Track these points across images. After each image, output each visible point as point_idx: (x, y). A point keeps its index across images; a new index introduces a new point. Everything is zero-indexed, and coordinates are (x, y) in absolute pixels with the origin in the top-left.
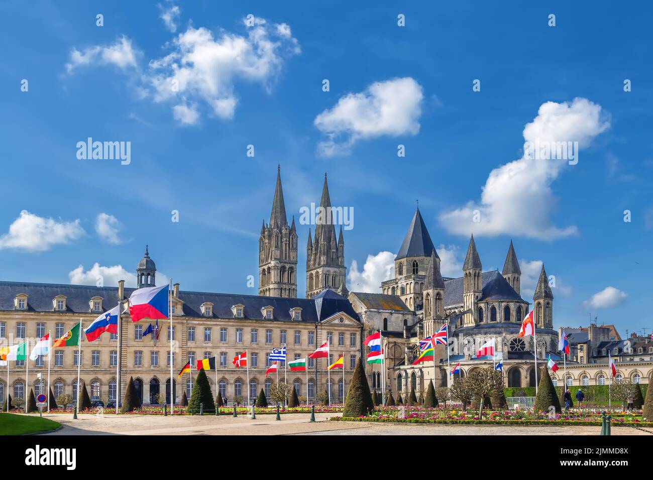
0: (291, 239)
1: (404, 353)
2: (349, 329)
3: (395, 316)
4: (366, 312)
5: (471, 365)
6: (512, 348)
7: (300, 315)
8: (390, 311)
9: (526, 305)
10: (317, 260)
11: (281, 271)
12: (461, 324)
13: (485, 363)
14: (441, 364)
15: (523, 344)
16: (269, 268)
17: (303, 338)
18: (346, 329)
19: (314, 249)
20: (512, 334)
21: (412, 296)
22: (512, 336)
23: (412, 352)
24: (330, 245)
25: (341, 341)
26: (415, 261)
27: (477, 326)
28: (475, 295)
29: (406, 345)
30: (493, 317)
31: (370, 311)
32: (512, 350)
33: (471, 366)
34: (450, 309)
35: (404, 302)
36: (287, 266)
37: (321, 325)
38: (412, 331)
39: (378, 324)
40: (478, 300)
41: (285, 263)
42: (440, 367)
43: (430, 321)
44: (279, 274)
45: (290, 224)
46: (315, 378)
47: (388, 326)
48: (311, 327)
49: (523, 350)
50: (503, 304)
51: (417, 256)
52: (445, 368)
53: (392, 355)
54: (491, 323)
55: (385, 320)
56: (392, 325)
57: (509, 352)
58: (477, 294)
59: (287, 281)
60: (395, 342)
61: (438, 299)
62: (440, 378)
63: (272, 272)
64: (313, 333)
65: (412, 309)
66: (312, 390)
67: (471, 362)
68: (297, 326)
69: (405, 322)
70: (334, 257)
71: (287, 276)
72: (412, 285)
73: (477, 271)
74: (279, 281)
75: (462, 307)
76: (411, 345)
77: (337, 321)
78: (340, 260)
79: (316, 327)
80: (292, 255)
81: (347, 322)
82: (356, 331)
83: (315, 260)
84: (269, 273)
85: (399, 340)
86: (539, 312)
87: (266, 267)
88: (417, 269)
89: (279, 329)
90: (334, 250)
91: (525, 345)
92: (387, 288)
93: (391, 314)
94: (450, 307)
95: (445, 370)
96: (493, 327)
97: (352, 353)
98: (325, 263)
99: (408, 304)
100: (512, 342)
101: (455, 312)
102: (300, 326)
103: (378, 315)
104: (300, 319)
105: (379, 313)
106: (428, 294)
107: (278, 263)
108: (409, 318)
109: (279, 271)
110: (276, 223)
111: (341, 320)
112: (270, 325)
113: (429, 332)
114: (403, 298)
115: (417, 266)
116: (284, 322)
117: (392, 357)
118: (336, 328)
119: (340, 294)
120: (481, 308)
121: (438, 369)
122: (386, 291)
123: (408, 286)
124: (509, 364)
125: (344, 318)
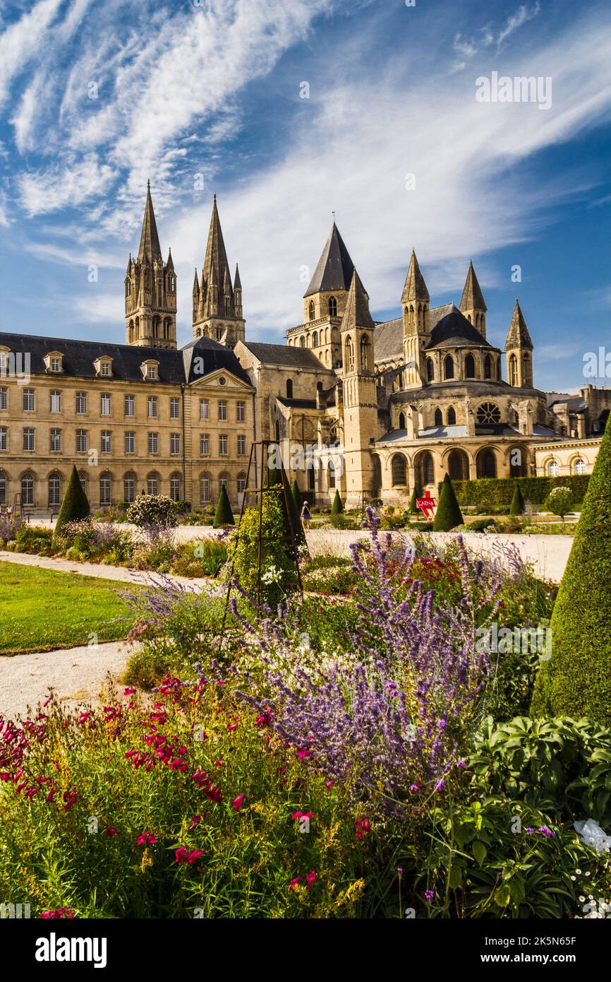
0: (167, 280)
1: (317, 431)
2: (235, 395)
3: (304, 376)
4: (259, 369)
5: (417, 446)
6: (481, 419)
7: (156, 372)
8: (296, 369)
9: (498, 354)
10: (206, 310)
11: (153, 323)
12: (401, 385)
13: (440, 443)
14: (371, 447)
15: (497, 412)
16: (137, 318)
17: (161, 408)
18: (230, 395)
19: (201, 294)
20: (479, 396)
21: (329, 347)
22: (479, 399)
23: (328, 429)
24: (222, 290)
25: (222, 415)
26: (332, 297)
27: (425, 386)
28: (420, 339)
29: (320, 419)
30: (449, 373)
31: (266, 368)
32: (480, 421)
33: (417, 449)
34: (384, 363)
35: (318, 356)
36: (163, 316)
37: (190, 388)
38: (329, 399)
39: (278, 387)
40: (425, 347)
41: (159, 311)
42: (370, 451)
43: (354, 378)
44: (151, 326)
45: (165, 259)
46: (181, 471)
47: (294, 391)
48: (175, 392)
49: (497, 421)
50: (464, 352)
51: (334, 290)
52: (378, 452)
53: (299, 435)
54: (447, 381)
55: (289, 383)
56: (300, 389)
57: (477, 426)
58: (423, 338)
59: (162, 337)
60: (303, 415)
61: (365, 345)
62: (371, 468)
63: (142, 323)
64: (177, 400)
65: (329, 366)
66: (177, 490)
67: (418, 442)
68: (153, 390)
69: (320, 385)
70: (229, 305)
71: (162, 329)
72: (329, 331)
73: (423, 304)
74: (152, 336)
75: (402, 359)
76: (328, 419)
77: (215, 383)
78: (237, 309)
79: (183, 392)
80: (169, 300)
81: (230, 384)
82: (246, 398)
83: (203, 310)
84: (138, 324)
85: (310, 412)
86: (513, 369)
87: (134, 317)
88: (335, 309)
89: (123, 393)
90: (229, 297)
91: (499, 413)
92: (293, 338)
93: (298, 373)
94: (382, 360)
95: (377, 456)
96: (450, 387)
97: (240, 432)
98: (216, 313)
99: (323, 361)
100: (479, 409)
101: (391, 367)
102: (157, 390)
103: (277, 375)
104: (156, 378)
105: (280, 371)
106: (349, 338)
107: (148, 311)
108: (325, 379)
109: (151, 322)
110: (146, 257)
111: (222, 381)
112: (107, 387)
113: (351, 396)
114: (316, 352)
115: (335, 305)
116: (131, 381)
117: (299, 438)
118: (213, 393)
119: (224, 344)
120: (430, 360)
121: (367, 455)
122: (292, 342)
123: (323, 333)
124: (478, 443)
125: (226, 378)
